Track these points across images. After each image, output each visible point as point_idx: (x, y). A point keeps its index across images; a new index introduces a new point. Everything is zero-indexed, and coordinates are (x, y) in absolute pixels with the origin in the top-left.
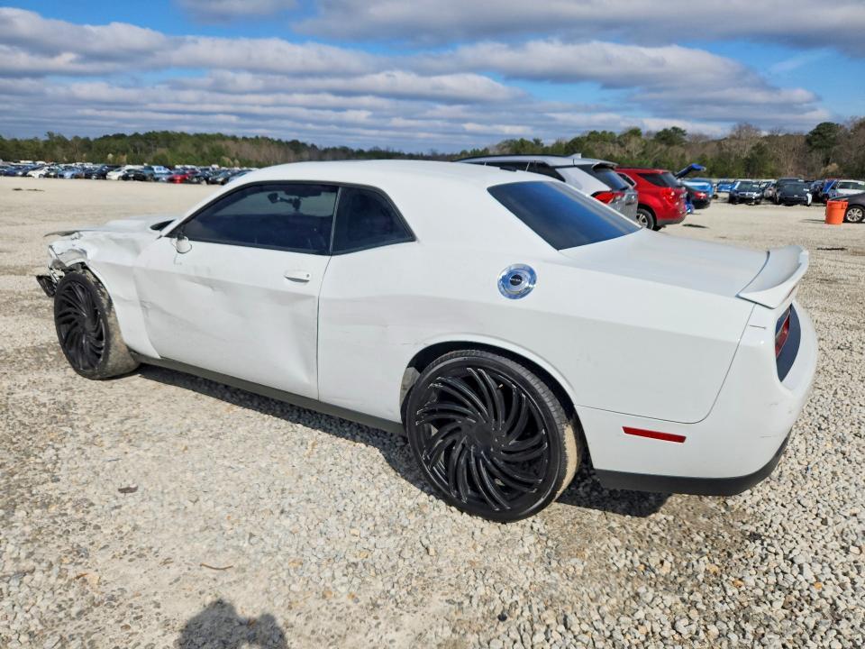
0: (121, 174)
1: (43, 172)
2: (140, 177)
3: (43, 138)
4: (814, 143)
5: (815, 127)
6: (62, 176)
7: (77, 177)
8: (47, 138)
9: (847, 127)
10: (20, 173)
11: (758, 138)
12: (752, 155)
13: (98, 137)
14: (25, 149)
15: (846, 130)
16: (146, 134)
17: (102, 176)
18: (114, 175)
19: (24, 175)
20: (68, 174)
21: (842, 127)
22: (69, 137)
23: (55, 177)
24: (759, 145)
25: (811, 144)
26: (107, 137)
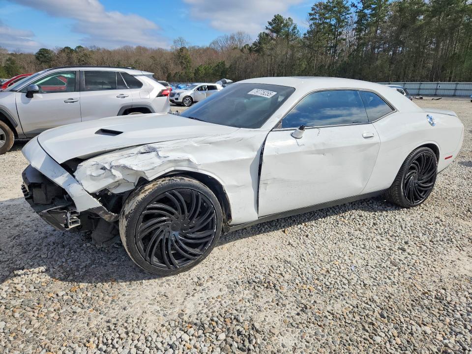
4: (41, 59)
5: (38, 51)
9: (55, 52)
11: (8, 54)
12: (8, 64)
15: (55, 53)
21: (52, 51)
24: (10, 59)
25: (39, 60)
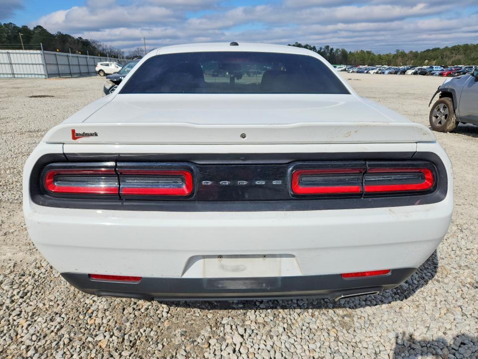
0: (413, 71)
1: (376, 71)
2: (423, 73)
3: (393, 53)
6: (383, 73)
7: (390, 73)
8: (395, 53)
10: (366, 72)
13: (423, 51)
14: (383, 59)
16: (453, 47)
17: (404, 72)
18: (410, 72)
19: (367, 73)
20: (387, 72)
22: (407, 52)
23: (381, 73)
26: (428, 51)
